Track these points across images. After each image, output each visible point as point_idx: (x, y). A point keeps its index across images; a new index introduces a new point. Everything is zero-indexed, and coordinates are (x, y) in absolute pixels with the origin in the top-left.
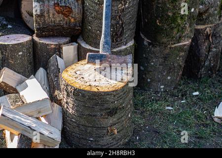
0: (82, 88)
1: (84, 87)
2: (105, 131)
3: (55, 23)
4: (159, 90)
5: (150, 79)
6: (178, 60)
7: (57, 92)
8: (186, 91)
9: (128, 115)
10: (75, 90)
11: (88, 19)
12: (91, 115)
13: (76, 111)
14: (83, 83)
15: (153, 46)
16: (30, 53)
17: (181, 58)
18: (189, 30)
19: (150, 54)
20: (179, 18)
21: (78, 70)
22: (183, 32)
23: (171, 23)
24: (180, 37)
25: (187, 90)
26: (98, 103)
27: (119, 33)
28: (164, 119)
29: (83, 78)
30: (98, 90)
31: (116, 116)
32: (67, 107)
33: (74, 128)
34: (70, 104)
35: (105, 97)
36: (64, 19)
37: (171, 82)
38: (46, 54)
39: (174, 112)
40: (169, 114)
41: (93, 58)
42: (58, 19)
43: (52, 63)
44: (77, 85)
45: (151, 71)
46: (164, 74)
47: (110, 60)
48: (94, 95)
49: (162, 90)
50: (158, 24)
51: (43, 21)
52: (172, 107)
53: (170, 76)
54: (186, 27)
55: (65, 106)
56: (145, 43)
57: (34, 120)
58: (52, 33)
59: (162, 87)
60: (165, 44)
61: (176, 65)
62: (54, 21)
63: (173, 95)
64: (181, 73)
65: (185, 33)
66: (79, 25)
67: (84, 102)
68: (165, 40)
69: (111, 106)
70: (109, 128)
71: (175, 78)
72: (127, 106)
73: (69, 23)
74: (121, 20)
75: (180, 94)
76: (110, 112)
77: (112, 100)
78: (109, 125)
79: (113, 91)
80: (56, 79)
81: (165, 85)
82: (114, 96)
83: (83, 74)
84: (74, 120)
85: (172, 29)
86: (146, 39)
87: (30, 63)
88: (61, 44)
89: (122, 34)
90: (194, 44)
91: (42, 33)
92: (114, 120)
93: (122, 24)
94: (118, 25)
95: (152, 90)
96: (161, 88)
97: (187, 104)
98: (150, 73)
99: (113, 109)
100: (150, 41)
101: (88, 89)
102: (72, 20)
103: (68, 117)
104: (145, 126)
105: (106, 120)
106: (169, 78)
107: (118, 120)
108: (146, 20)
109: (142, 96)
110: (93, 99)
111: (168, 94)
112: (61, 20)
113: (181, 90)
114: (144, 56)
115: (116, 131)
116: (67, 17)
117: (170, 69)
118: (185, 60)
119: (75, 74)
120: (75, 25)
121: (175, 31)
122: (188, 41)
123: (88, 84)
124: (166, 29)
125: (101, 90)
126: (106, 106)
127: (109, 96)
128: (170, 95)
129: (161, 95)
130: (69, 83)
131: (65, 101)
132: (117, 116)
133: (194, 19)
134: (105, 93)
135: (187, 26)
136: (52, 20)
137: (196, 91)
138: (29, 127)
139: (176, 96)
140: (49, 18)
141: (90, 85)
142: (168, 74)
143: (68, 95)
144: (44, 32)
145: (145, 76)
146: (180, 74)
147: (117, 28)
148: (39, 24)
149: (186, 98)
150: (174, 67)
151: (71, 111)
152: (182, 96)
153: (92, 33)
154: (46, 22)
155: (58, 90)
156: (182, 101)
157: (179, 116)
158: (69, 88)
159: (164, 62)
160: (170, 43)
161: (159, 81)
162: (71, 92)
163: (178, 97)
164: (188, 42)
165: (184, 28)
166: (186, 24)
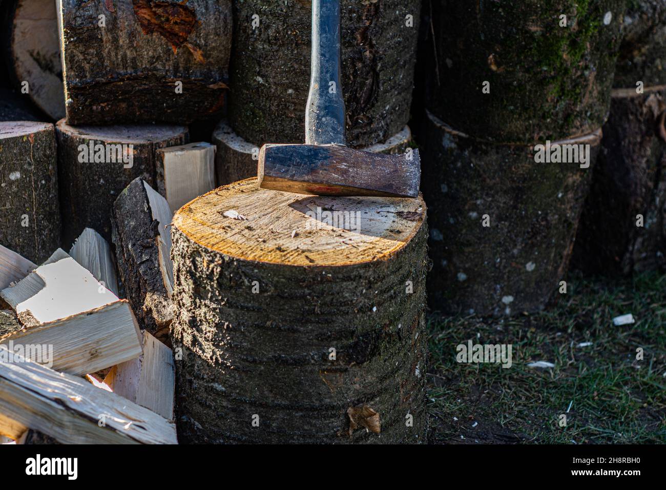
0: (250, 258)
1: (259, 253)
2: (337, 423)
3: (135, 67)
4: (496, 312)
5: (466, 271)
6: (562, 201)
7: (150, 300)
8: (589, 314)
9: (412, 370)
10: (226, 265)
11: (254, 50)
12: (285, 362)
13: (231, 349)
14: (252, 243)
15: (474, 152)
16: (48, 179)
17: (570, 195)
18: (595, 93)
19: (465, 182)
20: (564, 44)
21: (229, 208)
22: (577, 98)
23: (539, 63)
24: (567, 117)
25: (593, 311)
26: (312, 312)
27: (362, 95)
28: (527, 398)
29: (249, 228)
30: (311, 261)
31: (374, 365)
32: (195, 341)
33: (220, 417)
34: (204, 327)
35: (336, 288)
36: (168, 52)
37: (537, 283)
38: (106, 181)
39: (561, 375)
40: (546, 383)
41: (282, 162)
42: (148, 53)
43: (128, 206)
44: (233, 251)
45: (469, 244)
46: (515, 251)
47: (343, 166)
48: (298, 281)
49: (508, 311)
50: (494, 68)
51: (94, 60)
52: (551, 361)
53: (535, 261)
54: (586, 80)
55: (188, 339)
56: (448, 143)
57: (77, 382)
58: (124, 105)
59: (508, 299)
60: (519, 139)
61: (553, 218)
62: (134, 59)
63: (547, 327)
64: (567, 251)
65: (585, 101)
66: (221, 75)
67: (259, 310)
68: (516, 125)
69: (359, 323)
70: (350, 410)
71: (550, 268)
72: (410, 331)
73: (187, 69)
74: (372, 46)
75: (571, 323)
76: (356, 344)
77: (363, 301)
78: (351, 397)
79: (366, 266)
80: (145, 258)
81: (516, 294)
82: (370, 285)
83: (250, 218)
84: (220, 387)
85: (542, 83)
86: (448, 129)
87: (49, 216)
88: (158, 145)
89: (372, 98)
90: (606, 152)
91: (91, 105)
92: (369, 378)
93: (374, 60)
94: (360, 65)
95: (472, 311)
96: (505, 305)
97: (600, 353)
98: (467, 250)
99: (366, 335)
100: (463, 135)
101: (273, 258)
102: (198, 56)
103: (197, 377)
104: (466, 420)
105: (340, 379)
106: (530, 267)
107: (382, 379)
108: (449, 62)
109: (442, 329)
110: (292, 297)
111: (529, 324)
112: (159, 58)
113: (571, 311)
114: (444, 188)
115: (377, 422)
116: (177, 45)
117: (535, 234)
118: (581, 201)
119: (220, 218)
120: (207, 76)
121: (552, 91)
122: (592, 132)
123: (271, 245)
124: (520, 85)
125: (320, 262)
126: (339, 322)
127: (351, 285)
128: (537, 327)
129: (506, 327)
130: (203, 243)
131: (186, 316)
132: (378, 363)
133: (611, 55)
134: (335, 270)
135: (591, 75)
136: (124, 57)
137: (621, 313)
138: (59, 401)
139: (559, 330)
140: (117, 47)
141: (279, 249)
142: (526, 255)
143: (199, 292)
144: (96, 100)
145: (450, 261)
146: (565, 253)
147: (355, 75)
148: (81, 72)
149: (593, 335)
150: (548, 227)
151: (208, 352)
152: (579, 327)
153: (269, 98)
154: (107, 63)
155: (154, 291)
156: (582, 345)
157: (581, 387)
158: (203, 262)
159: (515, 207)
160: (536, 136)
161: (497, 280)
162: (210, 277)
163: (565, 330)
164: (591, 137)
165: (580, 83)
166: (586, 67)
